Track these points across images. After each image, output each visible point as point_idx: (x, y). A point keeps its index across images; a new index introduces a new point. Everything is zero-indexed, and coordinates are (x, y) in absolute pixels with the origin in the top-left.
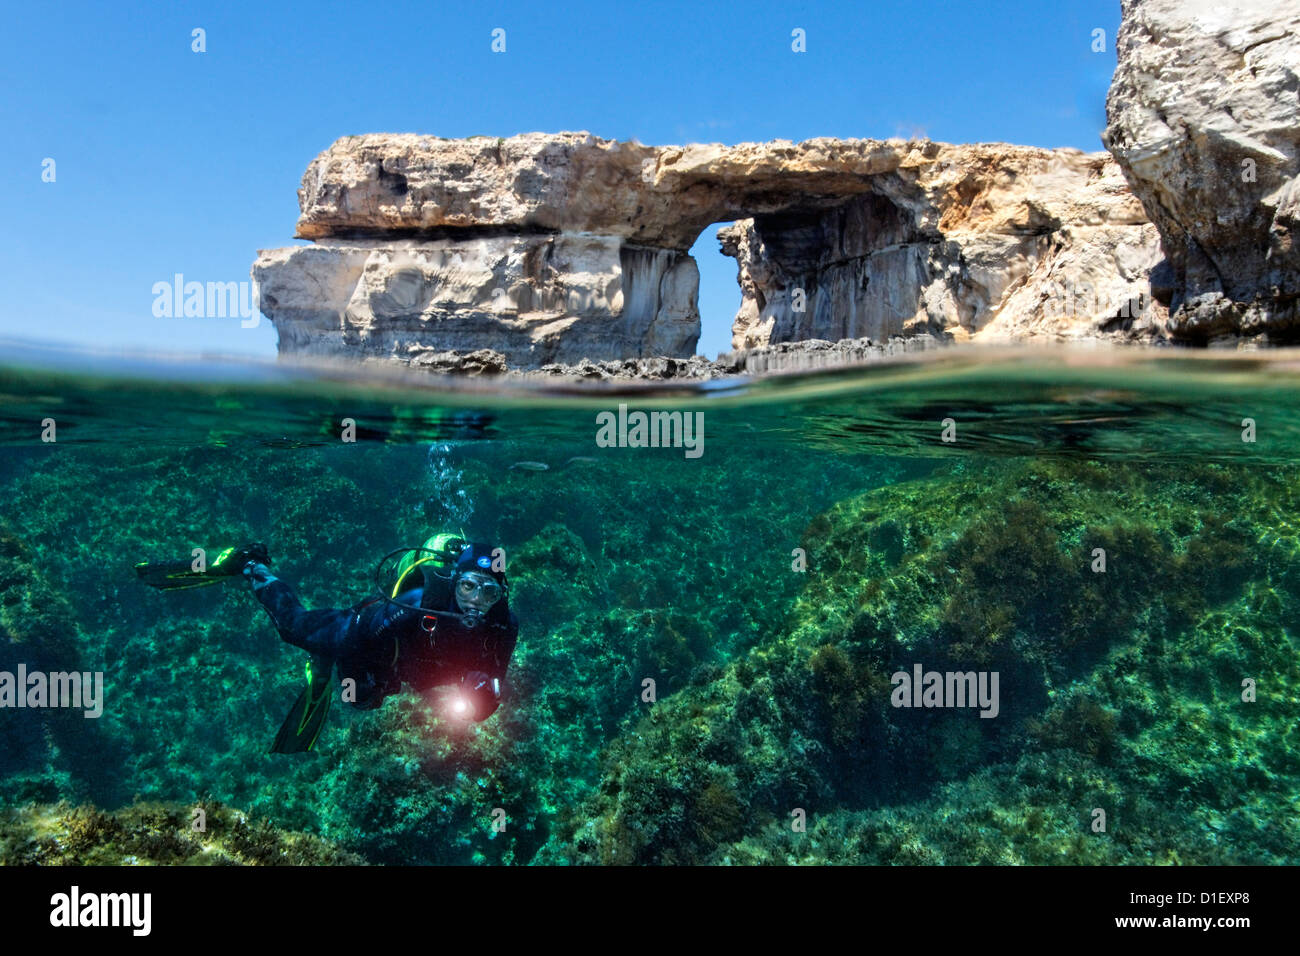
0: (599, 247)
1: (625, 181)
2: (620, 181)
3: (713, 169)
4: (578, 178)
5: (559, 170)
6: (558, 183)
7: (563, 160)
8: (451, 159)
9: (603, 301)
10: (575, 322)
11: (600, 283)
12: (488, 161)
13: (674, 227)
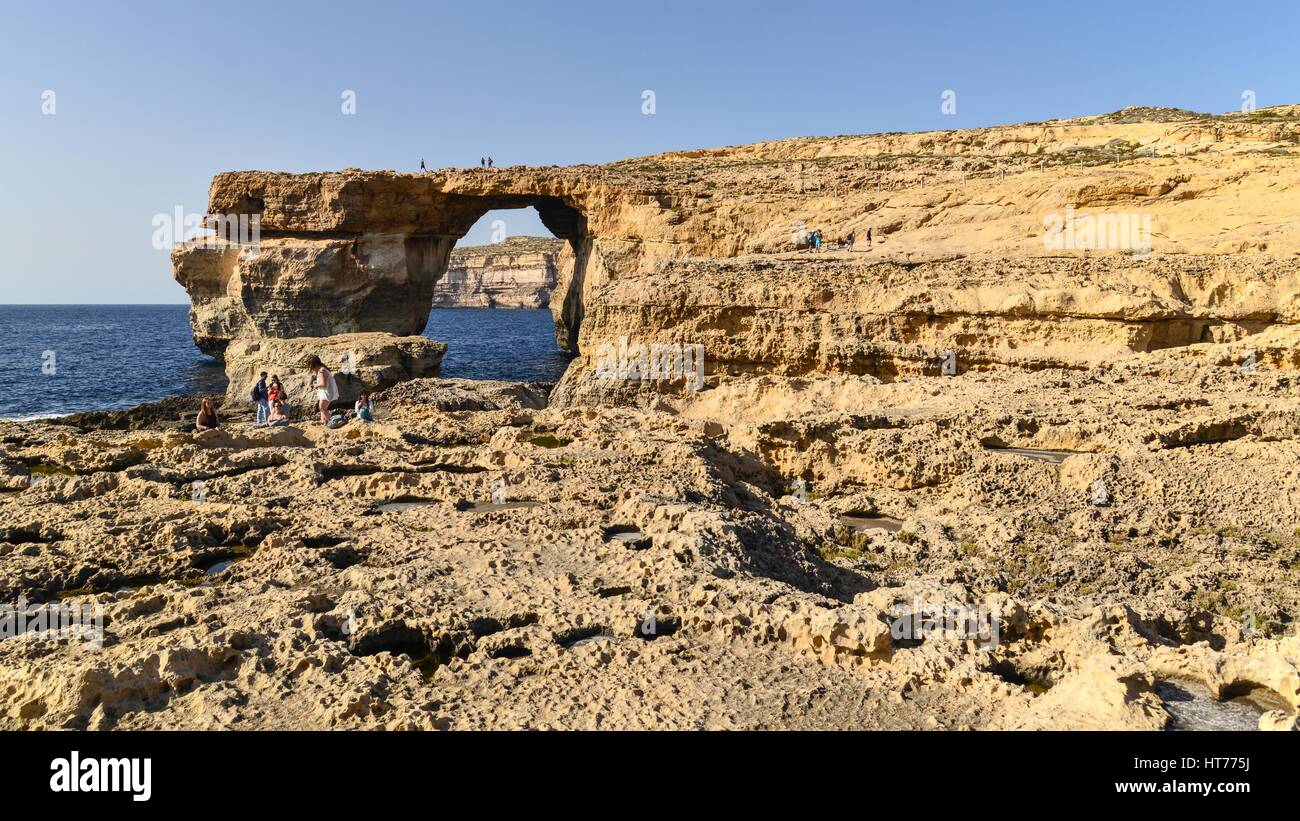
0: (392, 242)
1: (406, 199)
2: (403, 200)
3: (460, 191)
4: (372, 200)
5: (358, 197)
6: (358, 205)
7: (360, 191)
8: (289, 191)
9: (392, 276)
10: (373, 291)
11: (390, 265)
12: (314, 192)
13: (451, 222)
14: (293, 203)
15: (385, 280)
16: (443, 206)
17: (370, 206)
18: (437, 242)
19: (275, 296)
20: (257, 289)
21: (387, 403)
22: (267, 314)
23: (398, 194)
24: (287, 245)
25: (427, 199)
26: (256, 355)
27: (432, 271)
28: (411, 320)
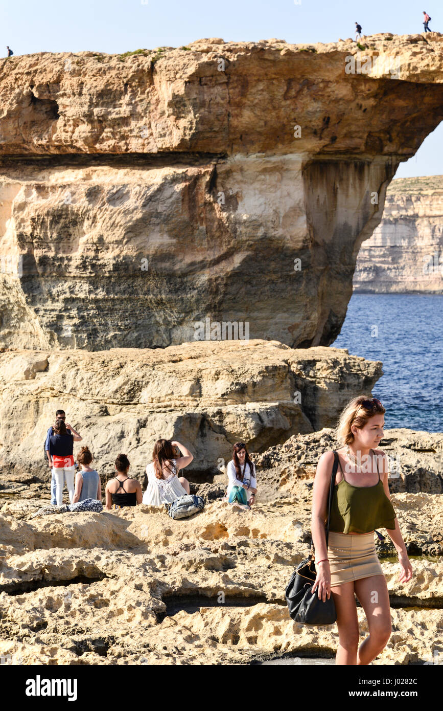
0: (280, 169)
1: (305, 91)
2: (299, 92)
4: (243, 95)
5: (218, 90)
6: (218, 104)
7: (223, 79)
8: (100, 84)
9: (279, 232)
10: (244, 261)
11: (276, 212)
12: (141, 84)
13: (388, 132)
14: (107, 105)
15: (267, 240)
16: (372, 102)
17: (240, 105)
18: (360, 169)
19: (73, 271)
20: (44, 260)
21: (271, 473)
22: (59, 305)
23: (289, 82)
24: (96, 180)
25: (343, 91)
26: (43, 380)
27: (353, 222)
28: (315, 316)
